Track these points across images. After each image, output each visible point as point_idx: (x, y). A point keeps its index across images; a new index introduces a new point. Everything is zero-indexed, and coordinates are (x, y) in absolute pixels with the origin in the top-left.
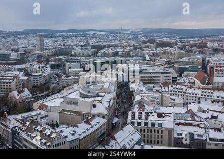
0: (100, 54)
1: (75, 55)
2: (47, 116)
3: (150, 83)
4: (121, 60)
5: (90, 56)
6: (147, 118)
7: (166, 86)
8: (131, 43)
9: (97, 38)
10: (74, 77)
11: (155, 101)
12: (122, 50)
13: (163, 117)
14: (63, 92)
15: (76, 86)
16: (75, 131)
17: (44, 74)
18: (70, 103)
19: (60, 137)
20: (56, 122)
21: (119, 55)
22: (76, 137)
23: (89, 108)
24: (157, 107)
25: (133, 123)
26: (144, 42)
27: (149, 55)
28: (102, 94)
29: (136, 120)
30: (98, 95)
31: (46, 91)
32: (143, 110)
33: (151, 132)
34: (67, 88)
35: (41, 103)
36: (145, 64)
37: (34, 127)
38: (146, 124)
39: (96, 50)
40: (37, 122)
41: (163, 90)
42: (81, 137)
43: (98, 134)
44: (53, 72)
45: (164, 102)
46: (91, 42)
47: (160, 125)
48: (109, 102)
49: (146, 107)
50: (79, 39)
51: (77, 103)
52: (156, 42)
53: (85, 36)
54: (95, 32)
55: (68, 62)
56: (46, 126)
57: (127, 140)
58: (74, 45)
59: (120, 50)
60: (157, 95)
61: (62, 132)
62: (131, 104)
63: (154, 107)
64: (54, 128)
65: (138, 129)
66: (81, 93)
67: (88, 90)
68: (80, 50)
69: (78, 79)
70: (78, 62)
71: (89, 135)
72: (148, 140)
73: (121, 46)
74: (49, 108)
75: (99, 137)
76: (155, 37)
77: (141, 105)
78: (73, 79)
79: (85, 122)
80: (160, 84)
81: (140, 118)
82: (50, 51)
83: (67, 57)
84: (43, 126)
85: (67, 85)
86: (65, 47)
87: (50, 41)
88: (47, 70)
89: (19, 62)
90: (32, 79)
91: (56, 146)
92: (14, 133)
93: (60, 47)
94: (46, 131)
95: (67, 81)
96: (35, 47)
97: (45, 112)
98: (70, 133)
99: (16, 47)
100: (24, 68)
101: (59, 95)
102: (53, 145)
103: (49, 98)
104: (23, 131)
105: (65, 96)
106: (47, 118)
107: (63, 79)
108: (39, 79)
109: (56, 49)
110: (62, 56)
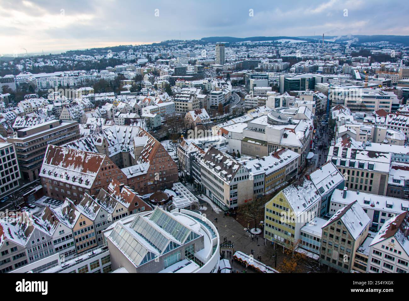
0: (293, 69)
1: (261, 70)
2: (227, 143)
3: (360, 110)
4: (322, 78)
5: (281, 71)
6: (353, 156)
7: (382, 116)
8: (336, 55)
9: (290, 48)
10: (260, 98)
11: (365, 135)
12: (323, 64)
13: (377, 157)
14: (246, 115)
15: (262, 109)
16: (260, 165)
17: (224, 93)
18: (256, 130)
19: (243, 170)
20: (238, 151)
21: (319, 70)
22: (262, 171)
23: (279, 137)
24: (367, 143)
25: (334, 162)
26: (354, 54)
27: (361, 72)
28: (296, 121)
29: (339, 158)
30: (290, 123)
31: (226, 113)
32: (349, 146)
33: (358, 175)
34: (252, 111)
35: (220, 127)
36: (354, 84)
37: (213, 155)
38: (352, 164)
39: (289, 63)
40: (217, 149)
41: (378, 120)
42: (267, 173)
43: (288, 170)
44: (234, 90)
45: (378, 137)
46: (283, 53)
47: (371, 167)
48: (305, 132)
49: (353, 141)
50: (266, 49)
51: (264, 130)
52: (370, 55)
53: (275, 45)
54: (287, 40)
55: (252, 78)
56: (228, 156)
57: (325, 182)
58: (261, 57)
59: (320, 64)
60: (370, 127)
61: (245, 164)
62: (332, 136)
63: (364, 142)
64: (234, 158)
65: (340, 170)
66: (269, 119)
67: (278, 115)
68: (268, 63)
69: (265, 101)
70: (265, 78)
71: (276, 171)
72: (352, 185)
73: (321, 59)
74: (229, 134)
75: (289, 174)
76: (370, 47)
77: (346, 138)
78: (259, 100)
79: (273, 155)
80: (374, 112)
81: (344, 156)
82: (232, 64)
83: (251, 72)
84: (223, 155)
85: (251, 107)
86: (249, 60)
87: (232, 51)
88: (227, 87)
89: (196, 77)
90: (211, 98)
91: (238, 180)
92: (192, 159)
93: (243, 59)
94: (228, 161)
95: (251, 102)
96: (214, 59)
97: (225, 139)
98: (254, 166)
99: (193, 59)
100: (202, 85)
101: (241, 119)
102: (235, 177)
103: (230, 122)
104: (202, 158)
105: (248, 121)
106: (227, 146)
107: (246, 100)
108: (218, 98)
109: (239, 62)
110: (245, 70)
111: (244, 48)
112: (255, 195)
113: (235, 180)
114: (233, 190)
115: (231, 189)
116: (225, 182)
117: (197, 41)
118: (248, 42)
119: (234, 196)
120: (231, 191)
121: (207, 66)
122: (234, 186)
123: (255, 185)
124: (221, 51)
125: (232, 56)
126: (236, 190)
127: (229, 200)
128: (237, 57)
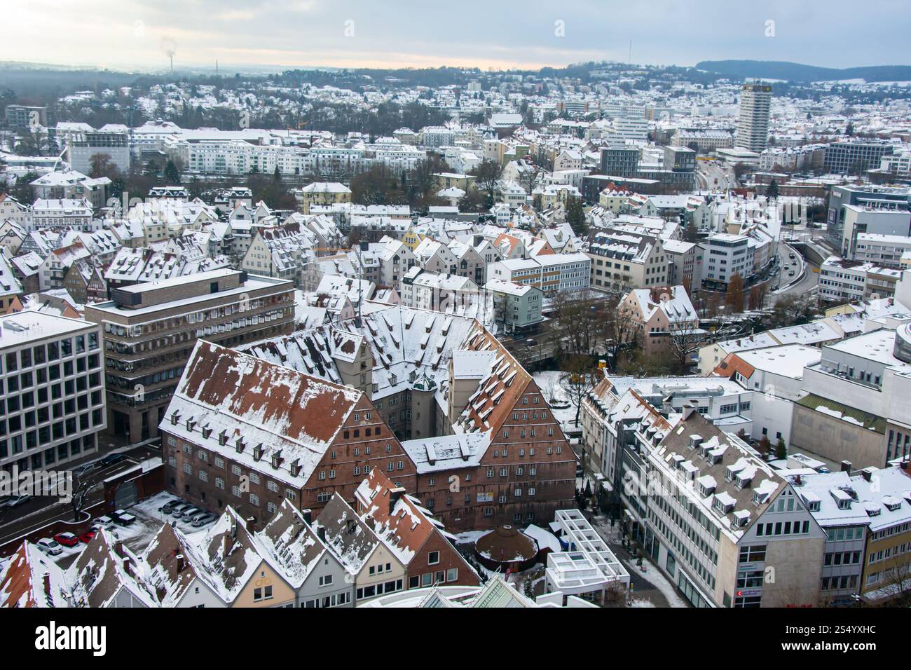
1: (890, 178)
2: (745, 406)
10: (875, 270)
14: (818, 323)
15: (878, 307)
16: (853, 494)
17: (751, 243)
18: (849, 375)
19: (791, 502)
20: (779, 435)
22: (856, 515)
31: (752, 308)
34: (842, 310)
35: (728, 350)
37: (695, 437)
40: (711, 422)
42: (876, 525)
44: (787, 235)
51: (878, 380)
55: (856, 203)
56: (742, 447)
58: (896, 134)
61: (798, 481)
64: (765, 459)
66: (900, 342)
69: (892, 281)
70: (901, 207)
74: (757, 377)
78: (871, 276)
79: (903, 466)
82: (789, 151)
83: (854, 182)
84: (728, 443)
85: (839, 299)
86: (851, 141)
87: (794, 111)
88: (765, 225)
89: (664, 185)
90: (707, 255)
91: (769, 532)
92: (626, 440)
93: (830, 137)
94: (740, 464)
95: (843, 280)
96: (731, 131)
97: (741, 391)
98: (832, 495)
99: (664, 125)
100: (683, 210)
101: (803, 333)
102: (759, 522)
103: (762, 338)
104: (657, 442)
105: (826, 342)
106: (744, 413)
107: (826, 273)
108: (729, 258)
109: (813, 147)
110: (832, 176)
111: (838, 103)
112: (825, 594)
113: (759, 532)
114: (748, 563)
115: (742, 558)
116: (723, 530)
117: (682, 70)
118: (853, 81)
119: (749, 585)
120: (743, 564)
121: (706, 152)
122: (753, 548)
123: (827, 559)
124: (757, 108)
125: (793, 125)
126: (758, 566)
127: (732, 594)
128: (808, 129)
